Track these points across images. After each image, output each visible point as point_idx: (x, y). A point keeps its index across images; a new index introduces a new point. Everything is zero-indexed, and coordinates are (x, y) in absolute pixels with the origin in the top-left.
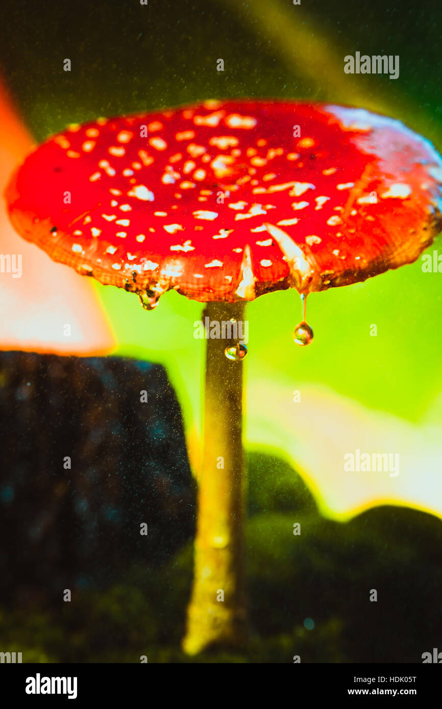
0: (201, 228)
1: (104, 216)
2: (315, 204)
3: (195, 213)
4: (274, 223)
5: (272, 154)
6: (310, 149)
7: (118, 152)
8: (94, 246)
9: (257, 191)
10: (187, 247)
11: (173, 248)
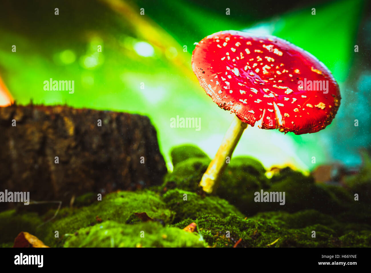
0: (252, 96)
1: (222, 77)
2: (292, 100)
3: (251, 88)
4: (276, 103)
5: (284, 71)
6: (297, 74)
7: (233, 50)
8: (215, 88)
9: (275, 86)
10: (245, 102)
11: (240, 100)
